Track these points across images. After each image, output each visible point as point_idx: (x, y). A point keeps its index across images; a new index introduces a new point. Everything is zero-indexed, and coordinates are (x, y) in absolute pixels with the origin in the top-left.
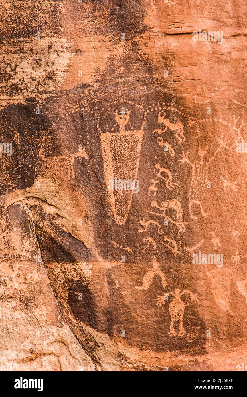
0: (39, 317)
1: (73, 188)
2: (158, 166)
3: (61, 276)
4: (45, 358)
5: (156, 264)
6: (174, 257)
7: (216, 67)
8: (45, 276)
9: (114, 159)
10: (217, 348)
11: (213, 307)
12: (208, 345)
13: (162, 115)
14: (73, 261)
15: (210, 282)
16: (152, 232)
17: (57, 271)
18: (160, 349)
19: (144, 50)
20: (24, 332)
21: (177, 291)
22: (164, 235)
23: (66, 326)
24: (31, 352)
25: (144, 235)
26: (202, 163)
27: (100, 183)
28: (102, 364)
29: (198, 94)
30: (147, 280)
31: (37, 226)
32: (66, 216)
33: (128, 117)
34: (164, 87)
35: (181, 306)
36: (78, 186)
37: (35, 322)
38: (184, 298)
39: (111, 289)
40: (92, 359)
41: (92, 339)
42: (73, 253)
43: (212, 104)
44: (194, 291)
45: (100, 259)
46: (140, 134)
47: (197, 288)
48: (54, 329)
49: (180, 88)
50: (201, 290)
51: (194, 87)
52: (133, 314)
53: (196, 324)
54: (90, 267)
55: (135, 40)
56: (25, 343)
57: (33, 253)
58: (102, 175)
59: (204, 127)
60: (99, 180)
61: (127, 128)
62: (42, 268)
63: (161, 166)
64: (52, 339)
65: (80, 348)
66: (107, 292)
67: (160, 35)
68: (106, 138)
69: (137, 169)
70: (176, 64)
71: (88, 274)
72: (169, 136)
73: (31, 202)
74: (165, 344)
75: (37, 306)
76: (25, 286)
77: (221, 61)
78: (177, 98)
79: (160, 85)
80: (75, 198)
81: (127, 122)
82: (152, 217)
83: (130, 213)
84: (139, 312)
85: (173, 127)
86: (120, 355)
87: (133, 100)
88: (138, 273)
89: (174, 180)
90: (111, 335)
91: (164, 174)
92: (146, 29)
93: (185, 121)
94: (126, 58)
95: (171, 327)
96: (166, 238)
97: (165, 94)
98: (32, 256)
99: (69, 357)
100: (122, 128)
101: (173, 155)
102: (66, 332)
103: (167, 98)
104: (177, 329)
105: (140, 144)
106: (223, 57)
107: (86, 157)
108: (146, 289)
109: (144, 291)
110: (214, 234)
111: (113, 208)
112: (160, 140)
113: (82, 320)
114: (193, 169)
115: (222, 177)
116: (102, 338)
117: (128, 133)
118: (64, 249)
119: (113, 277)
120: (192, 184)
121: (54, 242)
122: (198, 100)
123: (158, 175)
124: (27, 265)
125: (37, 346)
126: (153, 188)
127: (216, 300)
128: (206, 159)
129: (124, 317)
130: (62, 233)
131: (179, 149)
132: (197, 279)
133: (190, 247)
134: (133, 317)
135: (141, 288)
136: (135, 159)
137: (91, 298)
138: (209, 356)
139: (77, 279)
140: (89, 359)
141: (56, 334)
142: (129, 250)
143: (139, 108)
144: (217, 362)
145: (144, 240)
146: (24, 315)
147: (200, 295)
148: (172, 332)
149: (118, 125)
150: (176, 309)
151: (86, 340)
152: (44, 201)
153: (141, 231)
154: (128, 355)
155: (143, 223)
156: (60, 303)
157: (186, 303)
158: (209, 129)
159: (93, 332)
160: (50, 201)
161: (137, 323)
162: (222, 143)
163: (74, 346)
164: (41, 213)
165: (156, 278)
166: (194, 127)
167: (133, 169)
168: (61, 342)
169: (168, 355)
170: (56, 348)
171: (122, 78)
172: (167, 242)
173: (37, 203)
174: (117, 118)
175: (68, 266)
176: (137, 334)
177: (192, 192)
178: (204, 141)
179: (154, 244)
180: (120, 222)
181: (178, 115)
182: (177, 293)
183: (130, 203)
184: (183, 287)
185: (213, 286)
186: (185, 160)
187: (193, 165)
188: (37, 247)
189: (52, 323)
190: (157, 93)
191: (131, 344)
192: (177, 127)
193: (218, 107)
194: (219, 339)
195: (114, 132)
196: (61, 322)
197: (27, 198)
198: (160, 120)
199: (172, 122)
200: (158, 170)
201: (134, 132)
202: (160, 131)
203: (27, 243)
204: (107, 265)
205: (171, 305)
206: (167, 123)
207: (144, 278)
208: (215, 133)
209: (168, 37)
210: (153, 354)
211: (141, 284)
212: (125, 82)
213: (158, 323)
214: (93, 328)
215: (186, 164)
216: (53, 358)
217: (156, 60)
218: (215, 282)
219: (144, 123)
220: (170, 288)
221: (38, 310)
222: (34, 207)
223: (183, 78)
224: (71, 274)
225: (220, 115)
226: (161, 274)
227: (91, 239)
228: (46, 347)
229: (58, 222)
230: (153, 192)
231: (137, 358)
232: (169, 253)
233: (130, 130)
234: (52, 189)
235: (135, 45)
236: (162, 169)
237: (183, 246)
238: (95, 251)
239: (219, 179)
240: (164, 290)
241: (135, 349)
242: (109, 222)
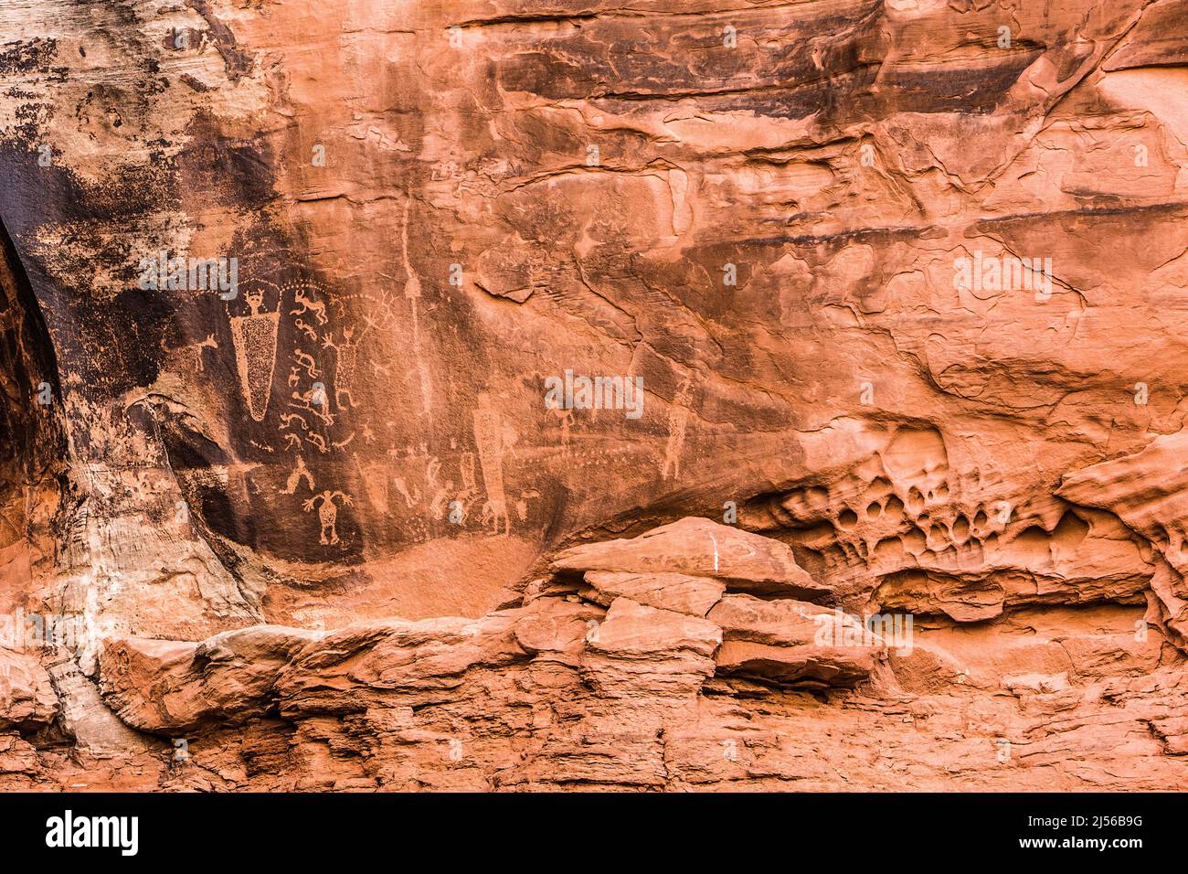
0: (170, 532)
1: (202, 382)
2: (298, 352)
3: (194, 483)
4: (179, 577)
5: (301, 464)
6: (322, 455)
7: (359, 236)
8: (175, 484)
9: (247, 347)
10: (376, 555)
11: (369, 508)
12: (365, 553)
13: (299, 294)
14: (206, 465)
15: (364, 482)
16: (295, 427)
17: (189, 477)
18: (311, 560)
19: (275, 220)
20: (154, 549)
21: (327, 493)
22: (309, 430)
23: (202, 540)
24: (164, 570)
25: (287, 431)
26: (348, 345)
27: (233, 375)
28: (246, 581)
29: (340, 268)
30: (292, 483)
31: (163, 427)
32: (196, 414)
33: (261, 298)
34: (301, 262)
35: (333, 510)
36: (208, 379)
37: (166, 537)
38: (336, 501)
39: (251, 495)
40: (234, 576)
41: (233, 553)
42: (206, 455)
43: (357, 278)
44: (346, 493)
45: (237, 461)
46: (275, 317)
47: (350, 489)
48: (188, 544)
49: (319, 262)
50: (355, 490)
51: (335, 259)
52: (278, 522)
53: (351, 530)
54: (226, 471)
55: (264, 209)
56: (156, 562)
57: (159, 459)
58: (235, 365)
59: (348, 305)
60: (231, 372)
61: (261, 310)
62: (171, 475)
63: (302, 352)
64: (186, 555)
65: (219, 563)
66: (247, 498)
67: (293, 202)
68: (236, 323)
69: (274, 357)
70: (314, 234)
71: (224, 479)
72: (309, 317)
73: (155, 401)
74: (316, 554)
75: (167, 518)
76: (152, 497)
77: (363, 229)
78: (315, 273)
79: (295, 259)
80: (205, 393)
81: (260, 303)
82: (294, 410)
83: (269, 407)
84: (285, 519)
85: (313, 307)
86: (265, 570)
87: (265, 278)
88: (281, 474)
89: (317, 367)
90: (254, 549)
91: (305, 360)
92: (276, 196)
93: (326, 299)
94: (256, 230)
95: (322, 535)
96: (311, 434)
97: (301, 270)
98: (159, 461)
99: (208, 575)
100: (254, 310)
101: (315, 339)
102: (202, 547)
103: (305, 274)
104: (329, 536)
105: (276, 328)
106: (366, 224)
107: (216, 346)
108: (292, 492)
109: (290, 495)
110: (366, 426)
111: (249, 402)
112: (299, 322)
113: (220, 533)
114: (339, 353)
115: (371, 361)
116: (243, 551)
117: (261, 317)
118: (194, 452)
119: (253, 481)
120: (338, 371)
121: (183, 444)
122: (341, 275)
123: (299, 362)
124: (153, 473)
125: (170, 564)
126: (293, 377)
127: (372, 501)
128: (352, 341)
129: (268, 526)
130: (191, 434)
131: (321, 331)
132: (349, 478)
133: (340, 442)
134: (278, 526)
135: (286, 492)
136: (271, 346)
137: (228, 506)
138: (366, 565)
139: (211, 486)
140: (230, 575)
141: (191, 550)
142: (270, 449)
143: (273, 287)
144: (377, 572)
145: (287, 437)
146: (153, 530)
147: (353, 496)
148: (324, 541)
149: (250, 308)
150: (327, 514)
151: (226, 554)
152: (169, 399)
153: (282, 427)
154: (274, 569)
155: (284, 418)
156: (193, 514)
157: (338, 506)
158: (354, 307)
159: (233, 545)
160: (176, 398)
161: (283, 532)
162: (370, 322)
163: (212, 562)
164: (167, 412)
165: (303, 479)
166: (337, 305)
167: (269, 357)
168: (196, 557)
169: (320, 566)
170: (191, 566)
171: (251, 253)
172: (312, 438)
173: (162, 401)
174: (248, 300)
175: (200, 471)
176: (284, 545)
177: (339, 380)
178: (350, 320)
179: (298, 441)
180: (258, 418)
181: (318, 292)
182: (327, 496)
183: (268, 395)
184: (333, 489)
185: (367, 485)
186: (328, 343)
187: (338, 349)
188: (164, 453)
189: (186, 538)
190: (293, 269)
191: (278, 557)
192: (318, 306)
193: (364, 281)
194: (378, 545)
195: (245, 315)
196: (195, 536)
197: (150, 396)
198: (298, 299)
199: (312, 301)
200: (299, 356)
201: (268, 315)
202: (298, 312)
203: (152, 447)
204: (246, 468)
205: (321, 510)
206: (306, 302)
207: (289, 481)
208: (361, 309)
209: (302, 204)
210: (303, 566)
211: (286, 487)
212: (255, 258)
213: (306, 530)
214: (234, 541)
215: (329, 347)
216: (188, 577)
217: (290, 231)
218: (369, 480)
219: (279, 304)
220: (319, 490)
221: (168, 523)
222: (159, 406)
223: (322, 250)
224: (204, 480)
225: (365, 289)
226: (308, 475)
227: (226, 440)
228: (180, 566)
229: (187, 421)
230: (293, 382)
231: (285, 571)
232: (315, 450)
233: (264, 312)
234: (177, 384)
235: (265, 215)
236: (303, 355)
237: (331, 441)
238: (231, 453)
239: (368, 363)
240: (312, 494)
241: (282, 561)
242: (245, 418)
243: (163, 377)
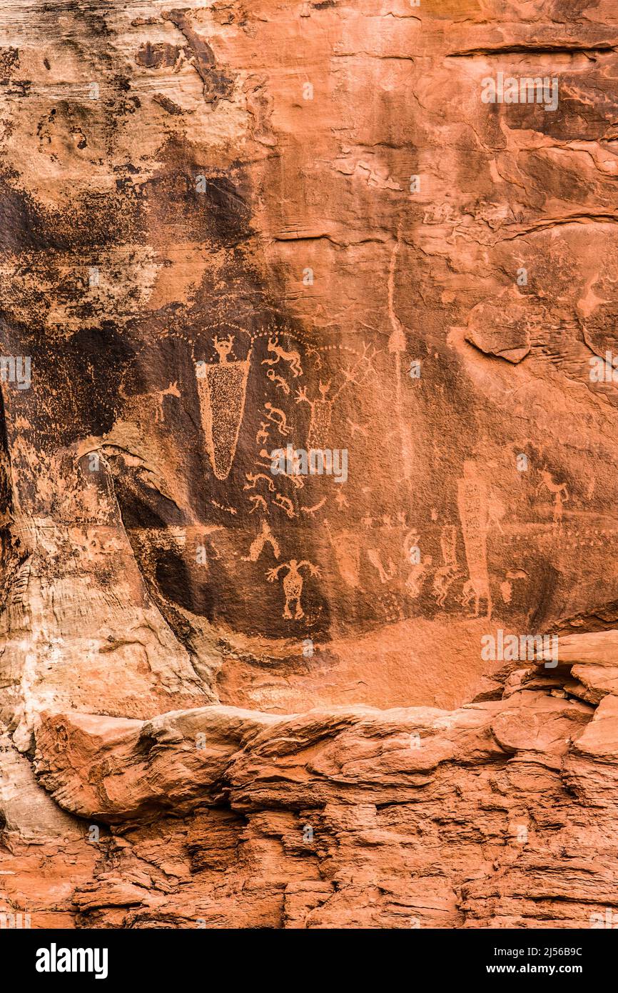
0: (119, 596)
1: (162, 434)
2: (268, 406)
3: (147, 545)
4: (127, 647)
5: (266, 529)
6: (289, 520)
7: (341, 281)
8: (128, 544)
9: (213, 397)
10: (344, 633)
11: (339, 583)
12: (332, 630)
13: (273, 342)
14: (162, 525)
15: (334, 552)
16: (261, 489)
17: (142, 538)
18: (272, 635)
19: (249, 260)
20: (101, 615)
21: (293, 562)
22: (277, 492)
23: (154, 607)
24: (110, 639)
25: (251, 492)
26: (323, 401)
27: (196, 427)
28: (200, 655)
29: (318, 316)
30: (255, 550)
31: (117, 481)
32: (154, 469)
33: (230, 345)
34: (276, 306)
35: (299, 581)
36: (168, 431)
37: (115, 602)
38: (302, 571)
39: (209, 560)
40: (187, 649)
41: (187, 624)
42: (163, 515)
43: (336, 327)
44: (315, 563)
45: (197, 523)
46: (245, 366)
47: (318, 559)
48: (139, 611)
49: (296, 308)
50: (324, 560)
51: (314, 306)
52: (239, 592)
53: (317, 604)
54: (183, 532)
55: (239, 247)
56: (102, 629)
57: (111, 516)
58: (199, 417)
59: (325, 357)
60: (194, 424)
61: (230, 358)
62: (123, 534)
63: (273, 406)
64: (136, 623)
65: (171, 634)
66: (204, 562)
67: (270, 241)
68: (202, 370)
69: (242, 410)
70: (291, 277)
71: (181, 541)
72: (282, 367)
73: (109, 452)
74: (280, 628)
75: (117, 582)
76: (102, 557)
77: (347, 273)
78: (292, 320)
79: (270, 304)
80: (164, 447)
81: (229, 351)
82: (261, 470)
83: (234, 464)
84: (245, 589)
85: (287, 357)
86: (221, 643)
87: (237, 323)
88: (244, 540)
89: (288, 424)
90: (210, 619)
91: (276, 416)
92: (252, 233)
93: (302, 349)
94: (228, 270)
95: (286, 608)
96: (279, 496)
97: (277, 315)
98: (111, 519)
99: (158, 645)
100: (223, 358)
101: (287, 392)
102: (154, 615)
103: (280, 320)
104: (293, 610)
105: (245, 379)
106: (350, 269)
107: (179, 395)
108: (254, 560)
109: (252, 562)
110: (338, 491)
111: (212, 459)
112: (271, 373)
113: (174, 600)
114: (313, 409)
115: (348, 420)
116: (198, 622)
117: (230, 365)
118: (150, 511)
119: (213, 545)
120: (311, 428)
121: (137, 501)
122: (319, 323)
123: (269, 417)
124: (103, 531)
125: (118, 632)
126: (262, 433)
127: (342, 573)
128: (328, 397)
129: (227, 596)
130: (147, 490)
131: (295, 384)
132: (318, 547)
133: (310, 507)
134: (238, 596)
135: (248, 559)
136: (239, 397)
137: (185, 571)
138: (333, 644)
139: (167, 548)
140: (183, 648)
141: (141, 617)
142: (233, 511)
143: (244, 333)
144: (344, 651)
145: (252, 499)
146: (101, 594)
147: (321, 567)
148: (287, 614)
149: (218, 355)
150: (292, 585)
151: (180, 624)
152: (126, 451)
153: (247, 487)
154: (232, 643)
155: (249, 477)
156: (145, 578)
157: (304, 577)
158: (332, 359)
159: (187, 615)
160: (132, 450)
161: (243, 602)
162: (349, 376)
163: (164, 632)
164: (122, 465)
165: (267, 546)
166: (313, 356)
167: (237, 410)
168: (148, 627)
169: (282, 642)
170: (141, 635)
171: (222, 295)
172: (280, 501)
173: (117, 452)
174: (217, 346)
175: (155, 532)
176: (243, 617)
177: (312, 439)
178: (326, 373)
179: (264, 503)
180: (221, 476)
181: (293, 341)
182: (293, 565)
183: (233, 452)
184: (300, 558)
185: (338, 556)
186: (302, 397)
187: (312, 405)
188: (117, 508)
189: (137, 604)
190: (267, 314)
191: (236, 630)
192: (293, 357)
193: (343, 331)
194: (346, 622)
195: (213, 363)
196: (147, 603)
197: (104, 446)
198: (271, 347)
199: (286, 350)
200: (269, 411)
201: (238, 363)
202: (270, 362)
203: (104, 503)
204: (206, 530)
205: (286, 580)
206: (279, 351)
207: (252, 547)
208: (339, 363)
209: (280, 243)
210: (264, 642)
211: (248, 554)
212: (226, 300)
213: (269, 602)
214: (188, 610)
215: (303, 402)
216: (137, 647)
217: (266, 272)
218: (340, 551)
219: (250, 352)
220: (285, 559)
221: (118, 587)
222: (113, 458)
223: (299, 295)
224: (160, 542)
225: (345, 341)
226: (273, 541)
227: (186, 499)
228: (129, 634)
229: (143, 476)
230: (262, 439)
231: (243, 646)
232: (282, 514)
233: (233, 360)
234: (135, 435)
235: (239, 254)
236: (273, 410)
237: (300, 506)
238: (190, 513)
239: (344, 421)
240: (276, 563)
241: (240, 635)
242: (207, 476)
243: (119, 426)
